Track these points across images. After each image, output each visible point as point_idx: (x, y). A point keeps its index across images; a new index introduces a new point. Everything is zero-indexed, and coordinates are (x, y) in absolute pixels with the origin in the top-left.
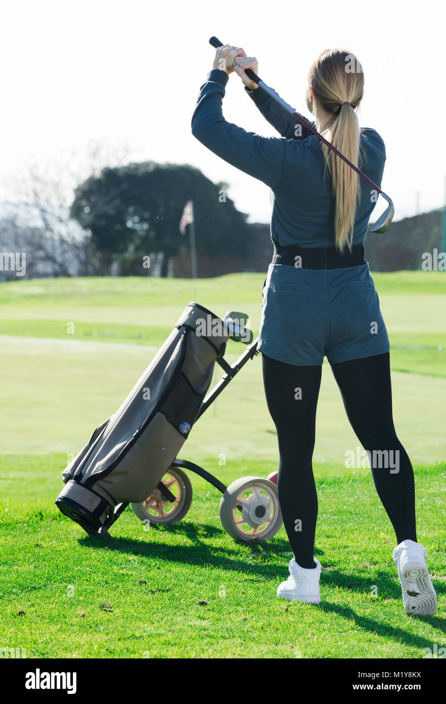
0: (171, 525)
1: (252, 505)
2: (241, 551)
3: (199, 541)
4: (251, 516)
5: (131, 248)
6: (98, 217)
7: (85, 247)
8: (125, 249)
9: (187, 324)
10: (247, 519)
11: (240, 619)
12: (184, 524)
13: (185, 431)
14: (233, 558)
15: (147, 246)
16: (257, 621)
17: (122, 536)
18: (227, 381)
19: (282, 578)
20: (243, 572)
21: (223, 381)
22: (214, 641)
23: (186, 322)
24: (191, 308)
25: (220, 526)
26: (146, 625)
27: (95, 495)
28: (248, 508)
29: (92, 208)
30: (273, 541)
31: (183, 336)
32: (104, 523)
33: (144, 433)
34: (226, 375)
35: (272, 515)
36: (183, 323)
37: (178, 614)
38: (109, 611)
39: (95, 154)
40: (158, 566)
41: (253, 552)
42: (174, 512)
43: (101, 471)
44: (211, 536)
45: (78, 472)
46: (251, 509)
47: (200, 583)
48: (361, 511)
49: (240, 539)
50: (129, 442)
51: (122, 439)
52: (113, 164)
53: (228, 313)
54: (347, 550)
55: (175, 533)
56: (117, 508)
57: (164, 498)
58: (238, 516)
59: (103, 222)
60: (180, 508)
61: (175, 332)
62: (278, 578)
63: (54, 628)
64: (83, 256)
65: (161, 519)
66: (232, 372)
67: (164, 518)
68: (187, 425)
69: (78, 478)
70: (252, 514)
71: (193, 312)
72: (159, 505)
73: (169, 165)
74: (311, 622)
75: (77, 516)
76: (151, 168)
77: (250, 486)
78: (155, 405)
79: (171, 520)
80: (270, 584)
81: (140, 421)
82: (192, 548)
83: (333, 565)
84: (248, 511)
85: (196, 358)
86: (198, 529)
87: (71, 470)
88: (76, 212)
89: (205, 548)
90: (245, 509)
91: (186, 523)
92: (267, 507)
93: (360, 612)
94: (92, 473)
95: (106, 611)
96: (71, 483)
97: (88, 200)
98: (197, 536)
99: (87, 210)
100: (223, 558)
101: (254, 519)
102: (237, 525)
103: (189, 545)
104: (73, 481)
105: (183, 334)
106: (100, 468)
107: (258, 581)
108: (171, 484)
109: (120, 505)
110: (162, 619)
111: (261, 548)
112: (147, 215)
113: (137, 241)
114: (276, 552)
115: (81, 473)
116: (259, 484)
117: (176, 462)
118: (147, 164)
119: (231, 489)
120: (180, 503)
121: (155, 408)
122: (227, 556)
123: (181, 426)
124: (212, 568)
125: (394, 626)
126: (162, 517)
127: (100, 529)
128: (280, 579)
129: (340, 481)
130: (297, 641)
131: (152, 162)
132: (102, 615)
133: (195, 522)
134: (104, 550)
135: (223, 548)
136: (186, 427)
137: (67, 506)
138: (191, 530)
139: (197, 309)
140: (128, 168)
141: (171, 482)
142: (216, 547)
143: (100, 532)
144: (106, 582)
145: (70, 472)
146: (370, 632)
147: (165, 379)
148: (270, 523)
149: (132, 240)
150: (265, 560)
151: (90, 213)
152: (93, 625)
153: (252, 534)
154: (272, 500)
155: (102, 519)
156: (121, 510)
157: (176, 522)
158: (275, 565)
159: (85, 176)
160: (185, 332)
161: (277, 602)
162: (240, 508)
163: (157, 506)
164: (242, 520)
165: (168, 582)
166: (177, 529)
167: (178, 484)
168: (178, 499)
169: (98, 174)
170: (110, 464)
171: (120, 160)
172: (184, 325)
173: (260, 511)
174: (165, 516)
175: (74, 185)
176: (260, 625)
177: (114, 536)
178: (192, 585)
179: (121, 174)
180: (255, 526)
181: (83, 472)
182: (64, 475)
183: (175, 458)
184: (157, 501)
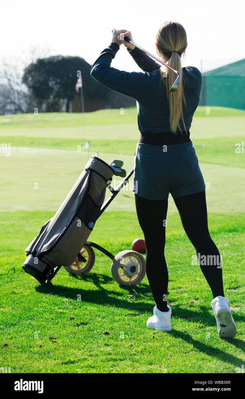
0: (85, 275)
1: (128, 267)
2: (124, 293)
3: (100, 287)
4: (128, 272)
5: (52, 97)
6: (35, 82)
7: (30, 97)
8: (49, 98)
9: (91, 168)
10: (126, 274)
11: (129, 345)
12: (91, 274)
13: (91, 227)
14: (119, 298)
15: (59, 96)
16: (138, 346)
17: (58, 284)
18: (113, 198)
19: (148, 313)
20: (126, 309)
21: (110, 198)
22: (115, 363)
23: (90, 167)
24: (93, 159)
25: (111, 276)
26: (76, 351)
27: (44, 263)
28: (127, 268)
29: (32, 78)
30: (140, 285)
31: (88, 175)
32: (49, 277)
33: (69, 229)
34: (112, 195)
35: (139, 271)
36: (88, 167)
37: (94, 342)
38: (55, 342)
39: (33, 52)
40: (79, 305)
41: (130, 293)
42: (85, 267)
43: (46, 250)
44: (107, 283)
45: (34, 250)
46: (128, 268)
47: (103, 318)
48: (184, 262)
49: (123, 285)
50: (61, 234)
51: (58, 232)
52: (42, 57)
53: (112, 161)
54: (180, 290)
55: (87, 281)
56: (55, 269)
57: (80, 260)
58: (121, 271)
59: (38, 85)
60: (89, 265)
61: (84, 172)
62: (146, 313)
63: (25, 356)
64: (28, 101)
65: (78, 271)
66: (115, 193)
67: (80, 271)
68: (92, 223)
69: (34, 254)
70: (128, 271)
71: (94, 161)
72: (78, 264)
73: (69, 57)
74: (168, 346)
75: (34, 274)
76: (60, 58)
77: (127, 256)
78: (75, 213)
79: (84, 272)
80: (142, 316)
81: (67, 222)
82: (97, 292)
83: (174, 301)
84: (126, 270)
85: (96, 187)
86: (99, 278)
87: (30, 249)
88: (25, 80)
89: (104, 292)
90: (125, 269)
91: (92, 273)
92: (136, 266)
93: (195, 337)
94: (42, 251)
95: (53, 342)
96: (30, 257)
97: (30, 74)
98: (99, 283)
99: (30, 79)
100: (115, 298)
101: (130, 273)
102: (121, 277)
103: (95, 290)
104: (31, 255)
105: (89, 173)
106: (46, 248)
107: (135, 315)
108: (84, 252)
109: (57, 267)
110: (85, 346)
111: (134, 290)
112: (59, 81)
113: (54, 93)
114: (143, 293)
115: (35, 251)
116: (132, 255)
117: (87, 243)
118: (58, 57)
119: (117, 257)
120: (88, 262)
121: (75, 215)
122: (116, 297)
123: (89, 224)
124: (109, 306)
125: (215, 347)
126: (79, 270)
127: (47, 280)
128: (147, 314)
129: (170, 240)
130: (162, 361)
131: (60, 56)
132: (51, 345)
133: (97, 272)
134: (49, 295)
135: (114, 291)
136: (92, 224)
137: (29, 269)
138: (95, 279)
139: (96, 160)
140: (49, 58)
141: (83, 251)
142: (110, 291)
143: (46, 282)
144: (52, 319)
145: (29, 250)
146: (202, 352)
147: (80, 198)
148: (138, 275)
149: (52, 93)
150: (137, 299)
151: (31, 80)
152: (46, 353)
153: (129, 281)
154: (139, 263)
155: (48, 276)
156: (57, 270)
157: (87, 273)
158: (143, 302)
159: (29, 63)
160: (89, 172)
161: (148, 331)
162: (122, 267)
163: (76, 264)
164: (123, 274)
165: (86, 317)
166: (87, 278)
167: (87, 252)
168: (87, 260)
169: (35, 62)
170: (51, 246)
171: (45, 55)
172: (89, 169)
173: (133, 269)
174: (81, 269)
175: (24, 67)
176: (140, 349)
177: (54, 284)
178: (99, 319)
179: (46, 61)
180: (130, 277)
181: (36, 250)
182: (26, 252)
183: (86, 241)
184: (76, 262)
